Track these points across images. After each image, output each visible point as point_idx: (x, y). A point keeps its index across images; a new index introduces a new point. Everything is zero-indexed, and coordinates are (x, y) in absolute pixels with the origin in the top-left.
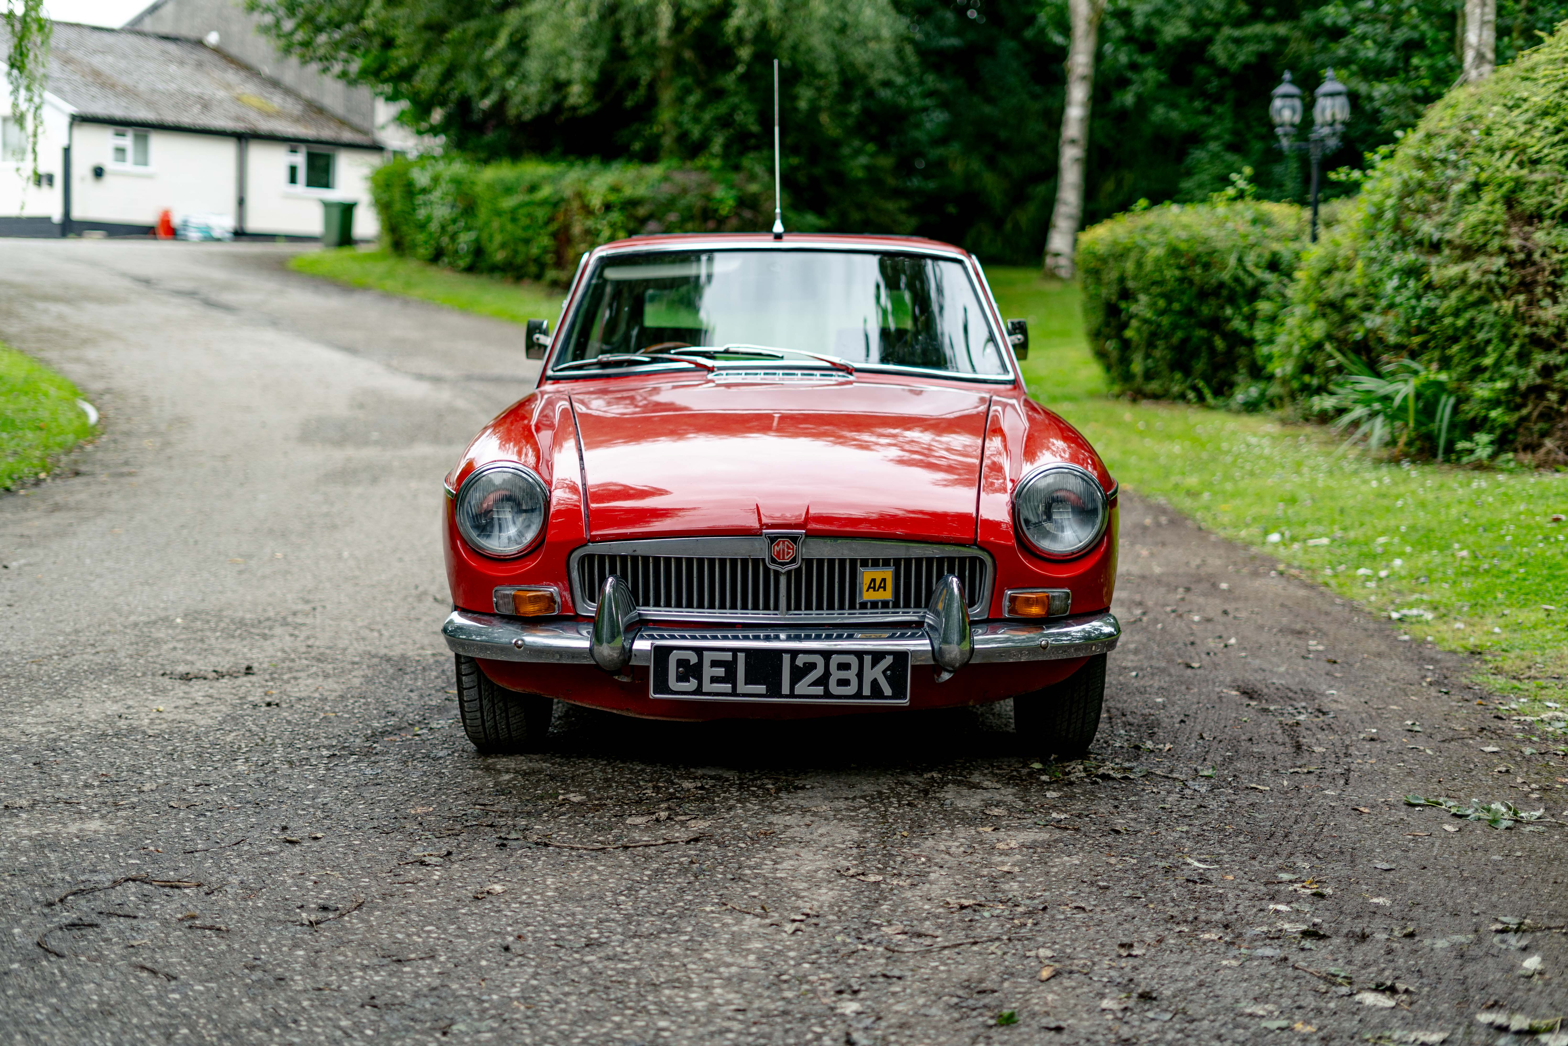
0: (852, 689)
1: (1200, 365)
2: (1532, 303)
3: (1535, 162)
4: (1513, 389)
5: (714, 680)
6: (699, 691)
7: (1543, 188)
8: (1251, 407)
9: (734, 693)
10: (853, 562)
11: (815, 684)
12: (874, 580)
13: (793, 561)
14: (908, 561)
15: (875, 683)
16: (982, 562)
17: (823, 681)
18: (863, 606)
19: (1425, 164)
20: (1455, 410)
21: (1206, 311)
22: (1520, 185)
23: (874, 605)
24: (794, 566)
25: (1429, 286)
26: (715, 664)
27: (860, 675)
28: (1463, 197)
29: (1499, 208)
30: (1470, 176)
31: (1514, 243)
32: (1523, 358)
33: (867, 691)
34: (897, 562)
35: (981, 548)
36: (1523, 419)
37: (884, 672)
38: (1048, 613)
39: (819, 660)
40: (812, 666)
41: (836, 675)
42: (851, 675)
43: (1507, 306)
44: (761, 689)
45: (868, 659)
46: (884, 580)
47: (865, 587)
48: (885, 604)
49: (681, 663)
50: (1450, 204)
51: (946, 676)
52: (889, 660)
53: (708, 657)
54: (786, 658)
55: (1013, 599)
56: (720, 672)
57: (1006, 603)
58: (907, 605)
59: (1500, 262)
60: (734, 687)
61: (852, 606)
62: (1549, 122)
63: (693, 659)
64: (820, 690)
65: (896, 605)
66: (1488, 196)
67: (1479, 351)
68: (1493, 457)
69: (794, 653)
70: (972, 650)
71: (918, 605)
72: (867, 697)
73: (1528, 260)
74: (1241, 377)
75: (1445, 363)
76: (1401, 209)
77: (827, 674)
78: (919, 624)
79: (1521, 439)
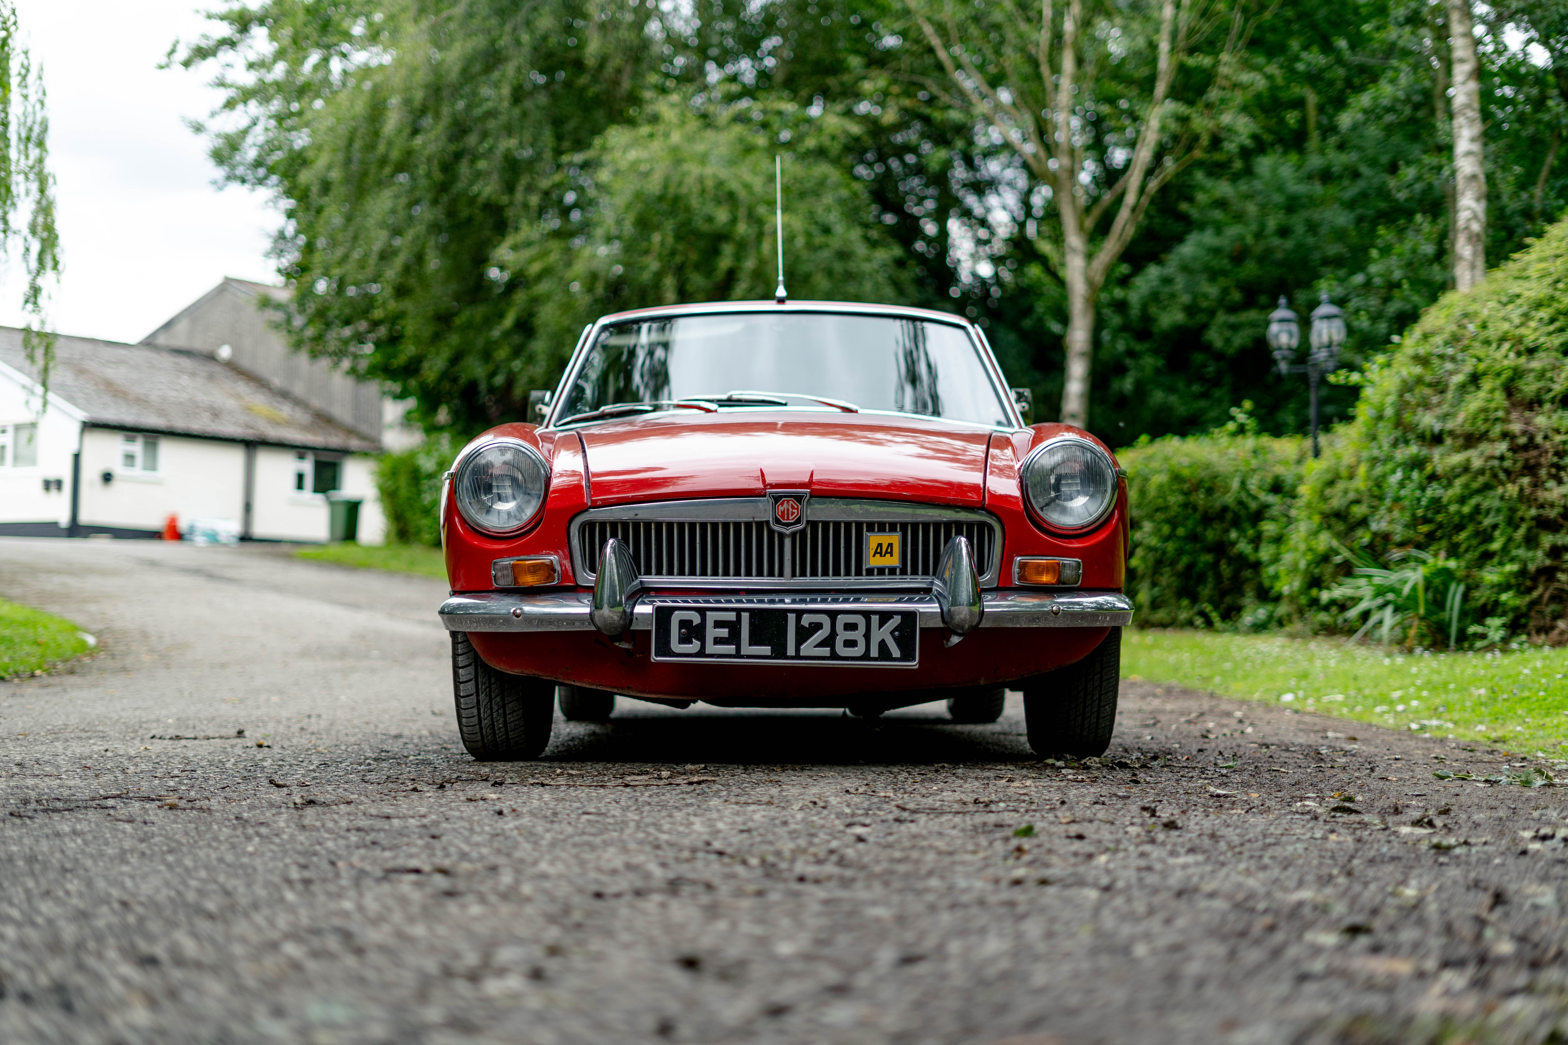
0: (859, 651)
1: (1206, 591)
2: (1537, 484)
3: (1531, 351)
4: (1523, 572)
5: (718, 641)
6: (701, 653)
7: (1541, 375)
8: (1259, 628)
9: (738, 655)
10: (859, 525)
11: (821, 644)
12: (880, 545)
13: (798, 521)
14: (915, 526)
15: (882, 644)
16: (991, 529)
17: (829, 642)
18: (870, 572)
19: (1423, 361)
20: (1466, 597)
21: (1211, 535)
22: (1518, 374)
23: (881, 571)
24: (799, 527)
25: (1433, 477)
26: (718, 624)
27: (867, 636)
28: (1462, 388)
29: (1499, 397)
30: (1468, 367)
31: (1516, 427)
32: (1531, 541)
33: (874, 653)
34: (904, 526)
35: (990, 513)
36: (1533, 604)
37: (892, 633)
38: (1059, 581)
39: (825, 620)
40: (818, 626)
41: (843, 635)
42: (858, 635)
43: (1512, 490)
44: (766, 650)
45: (875, 619)
46: (890, 545)
47: (872, 552)
48: (892, 571)
49: (683, 624)
50: (1449, 395)
51: (955, 640)
52: (896, 620)
53: (711, 617)
54: (792, 617)
55: (1023, 566)
56: (724, 632)
57: (1016, 569)
58: (915, 572)
59: (1502, 447)
60: (738, 649)
61: (859, 573)
62: (1544, 313)
63: (696, 619)
64: (826, 651)
65: (904, 572)
66: (1487, 384)
67: (1486, 537)
68: (1505, 640)
69: (799, 613)
70: (982, 613)
71: (926, 572)
72: (875, 659)
73: (1531, 444)
74: (1248, 599)
75: (1453, 552)
76: (1402, 406)
77: (833, 634)
78: (928, 591)
79: (1532, 624)
